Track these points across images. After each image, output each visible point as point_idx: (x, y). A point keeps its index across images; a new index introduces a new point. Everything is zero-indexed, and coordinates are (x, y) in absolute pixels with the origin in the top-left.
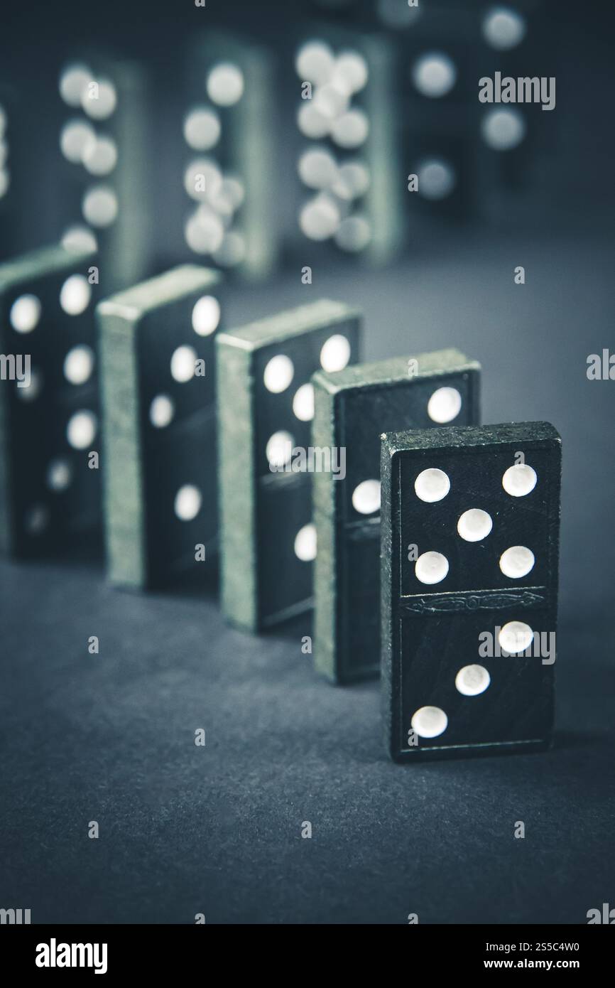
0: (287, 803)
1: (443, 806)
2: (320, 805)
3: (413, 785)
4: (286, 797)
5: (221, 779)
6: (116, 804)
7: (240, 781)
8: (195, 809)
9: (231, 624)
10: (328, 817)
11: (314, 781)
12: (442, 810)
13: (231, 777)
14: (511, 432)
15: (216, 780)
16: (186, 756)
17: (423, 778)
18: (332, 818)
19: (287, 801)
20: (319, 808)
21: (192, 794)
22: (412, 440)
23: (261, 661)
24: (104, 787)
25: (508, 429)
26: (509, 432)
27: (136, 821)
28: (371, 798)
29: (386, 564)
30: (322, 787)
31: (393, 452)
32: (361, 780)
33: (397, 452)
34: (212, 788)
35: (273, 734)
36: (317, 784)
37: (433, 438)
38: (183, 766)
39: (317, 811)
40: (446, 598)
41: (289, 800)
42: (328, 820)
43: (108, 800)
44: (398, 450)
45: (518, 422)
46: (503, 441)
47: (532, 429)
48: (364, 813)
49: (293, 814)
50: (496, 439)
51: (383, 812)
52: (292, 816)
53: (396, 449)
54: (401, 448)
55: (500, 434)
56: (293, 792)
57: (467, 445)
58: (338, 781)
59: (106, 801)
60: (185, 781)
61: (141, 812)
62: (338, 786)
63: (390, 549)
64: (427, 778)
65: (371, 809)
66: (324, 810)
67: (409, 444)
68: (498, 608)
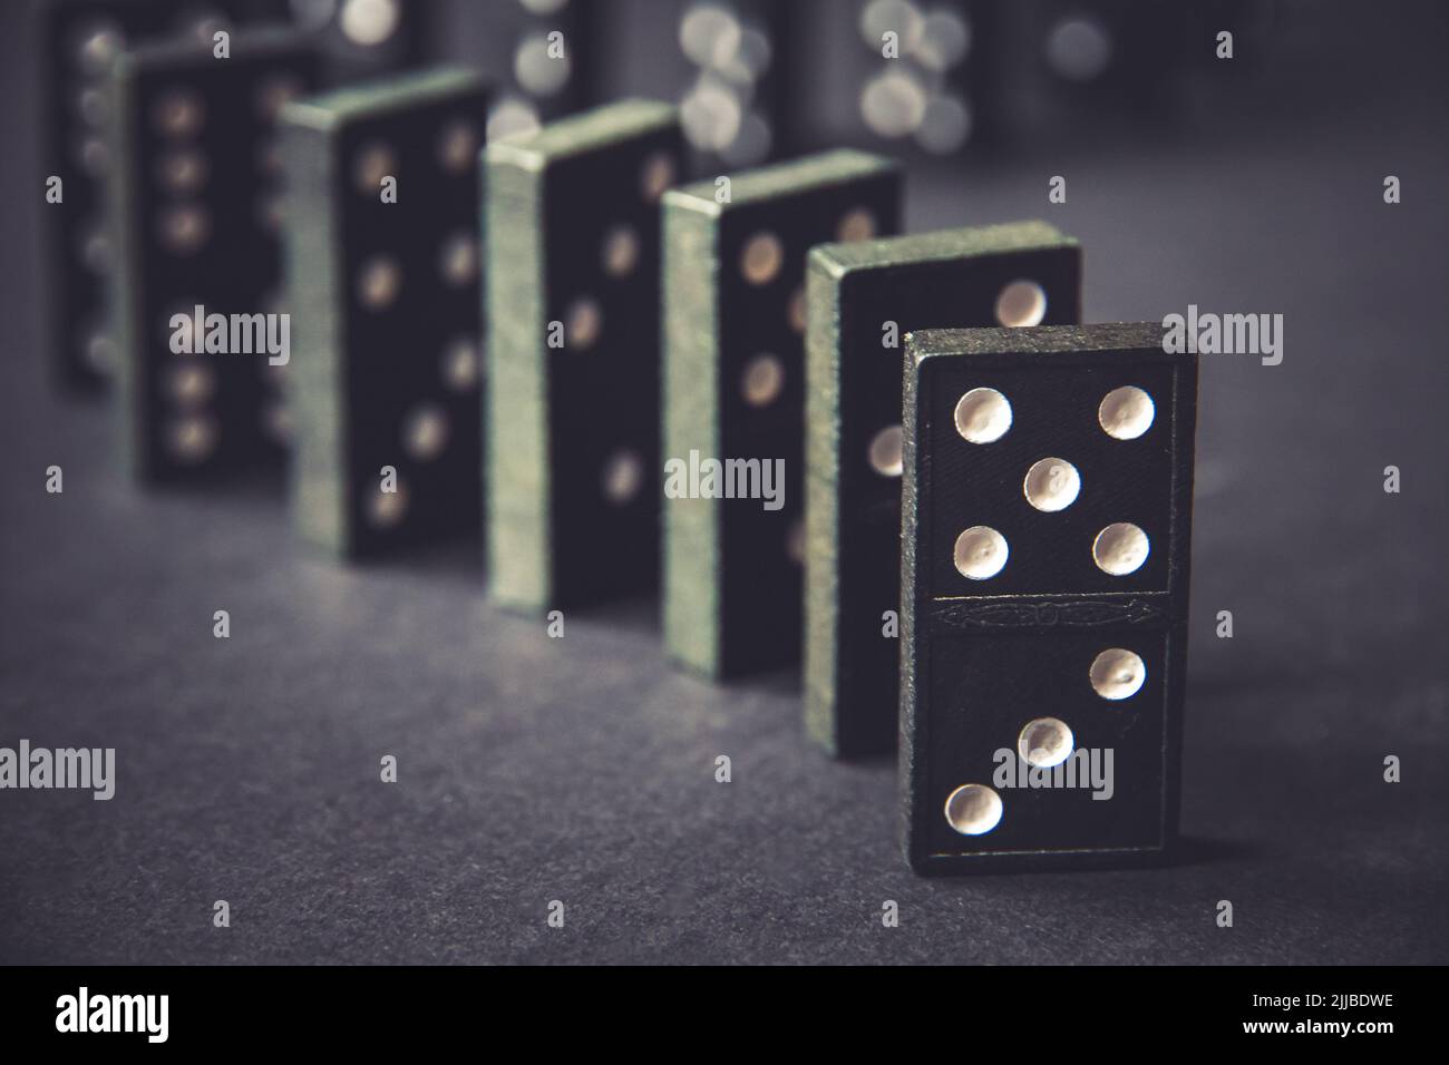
0: (734, 930)
1: (987, 942)
2: (787, 934)
3: (942, 910)
4: (732, 919)
5: (631, 890)
6: (455, 920)
7: (660, 893)
8: (583, 932)
9: (678, 665)
10: (797, 952)
11: (781, 897)
12: (985, 948)
13: (647, 888)
14: (1117, 336)
15: (623, 891)
16: (580, 853)
17: (960, 899)
18: (804, 952)
19: (734, 925)
20: (785, 938)
21: (581, 911)
22: (953, 342)
23: (719, 721)
24: (439, 894)
25: (1112, 332)
26: (1113, 335)
27: (484, 945)
28: (871, 925)
29: (908, 546)
30: (794, 907)
31: (920, 358)
32: (858, 899)
33: (926, 359)
34: (615, 903)
35: (725, 827)
36: (786, 902)
37: (988, 340)
38: (572, 868)
39: (780, 943)
40: (1004, 605)
41: (737, 924)
42: (797, 956)
43: (444, 913)
44: (928, 355)
45: (1130, 323)
46: (1101, 348)
47: (1152, 331)
48: (857, 948)
49: (741, 945)
50: (1091, 343)
51: (889, 947)
52: (740, 948)
53: (924, 353)
54: (933, 352)
55: (1098, 338)
56: (746, 911)
57: (1043, 351)
58: (820, 899)
59: (441, 915)
60: (572, 890)
61: (494, 933)
62: (819, 906)
63: (913, 520)
64: (966, 900)
65: (869, 943)
66: (794, 940)
67: (947, 348)
68: (1089, 624)
